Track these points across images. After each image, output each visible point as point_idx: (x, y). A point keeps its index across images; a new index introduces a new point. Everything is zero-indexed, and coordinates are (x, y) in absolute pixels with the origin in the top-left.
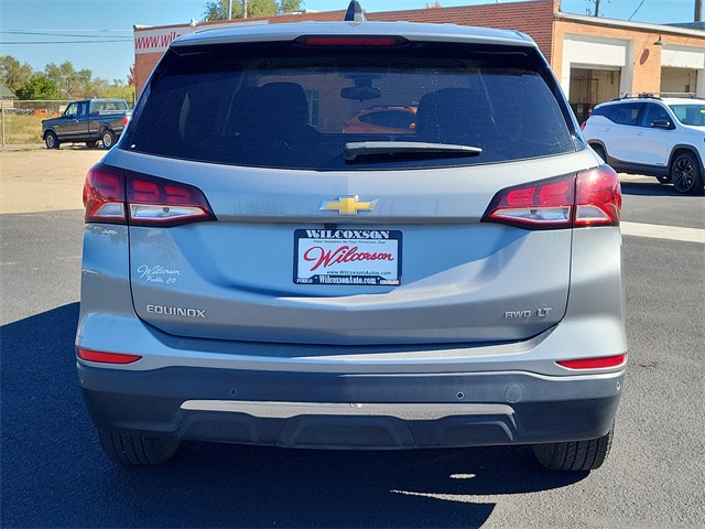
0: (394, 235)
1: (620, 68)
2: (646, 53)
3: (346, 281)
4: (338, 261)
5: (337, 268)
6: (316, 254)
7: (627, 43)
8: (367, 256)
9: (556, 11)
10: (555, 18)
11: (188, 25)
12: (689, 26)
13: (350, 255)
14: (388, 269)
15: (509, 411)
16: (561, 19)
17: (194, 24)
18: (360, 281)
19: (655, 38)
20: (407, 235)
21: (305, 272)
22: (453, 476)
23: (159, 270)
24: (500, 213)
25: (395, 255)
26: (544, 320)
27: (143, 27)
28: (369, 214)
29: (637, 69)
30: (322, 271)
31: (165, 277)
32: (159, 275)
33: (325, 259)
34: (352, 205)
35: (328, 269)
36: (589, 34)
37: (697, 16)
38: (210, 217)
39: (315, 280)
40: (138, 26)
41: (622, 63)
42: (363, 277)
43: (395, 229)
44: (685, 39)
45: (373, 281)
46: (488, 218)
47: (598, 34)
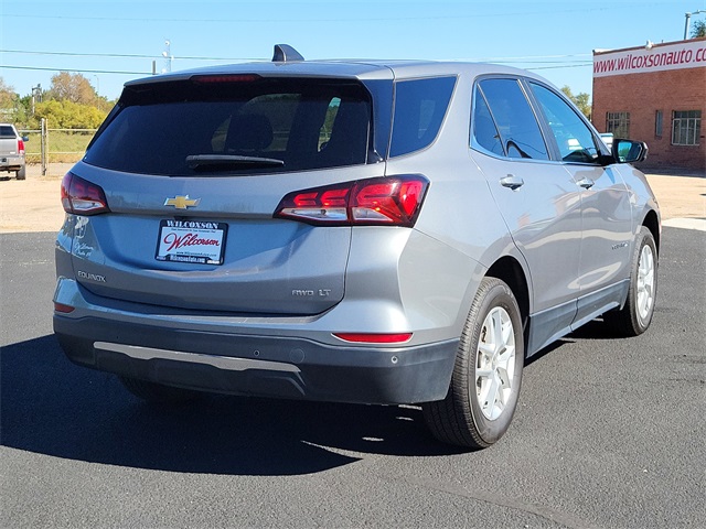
0: (224, 227)
3: (186, 259)
4: (184, 244)
5: (183, 249)
6: (171, 239)
8: (203, 242)
11: (644, 47)
13: (192, 240)
14: (214, 252)
15: (296, 369)
17: (650, 46)
18: (195, 260)
20: (233, 228)
21: (163, 253)
23: (84, 246)
24: (287, 211)
25: (220, 243)
26: (326, 299)
27: (602, 51)
28: (195, 209)
30: (173, 251)
32: (84, 250)
33: (177, 242)
34: (183, 202)
35: (178, 250)
38: (106, 210)
39: (168, 258)
40: (597, 51)
42: (197, 258)
43: (224, 221)
45: (203, 261)
46: (278, 215)
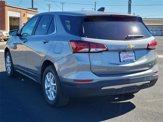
0: (134, 52)
1: (19, 17)
2: (24, 14)
3: (128, 61)
4: (126, 57)
5: (126, 59)
6: (123, 56)
7: (20, 12)
8: (130, 56)
9: (5, 4)
10: (5, 6)
12: (31, 9)
13: (128, 56)
14: (133, 58)
15: (150, 82)
16: (7, 6)
19: (26, 11)
20: (135, 52)
21: (122, 60)
22: (115, 99)
23: (97, 62)
25: (134, 56)
28: (133, 48)
29: (23, 18)
30: (124, 59)
31: (98, 63)
32: (97, 63)
35: (125, 59)
36: (13, 10)
37: (32, 7)
38: (107, 50)
41: (19, 16)
42: (131, 60)
44: (31, 12)
46: (147, 48)
47: (14, 10)
